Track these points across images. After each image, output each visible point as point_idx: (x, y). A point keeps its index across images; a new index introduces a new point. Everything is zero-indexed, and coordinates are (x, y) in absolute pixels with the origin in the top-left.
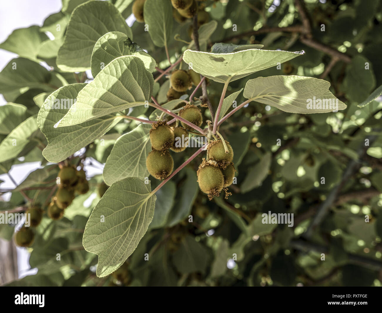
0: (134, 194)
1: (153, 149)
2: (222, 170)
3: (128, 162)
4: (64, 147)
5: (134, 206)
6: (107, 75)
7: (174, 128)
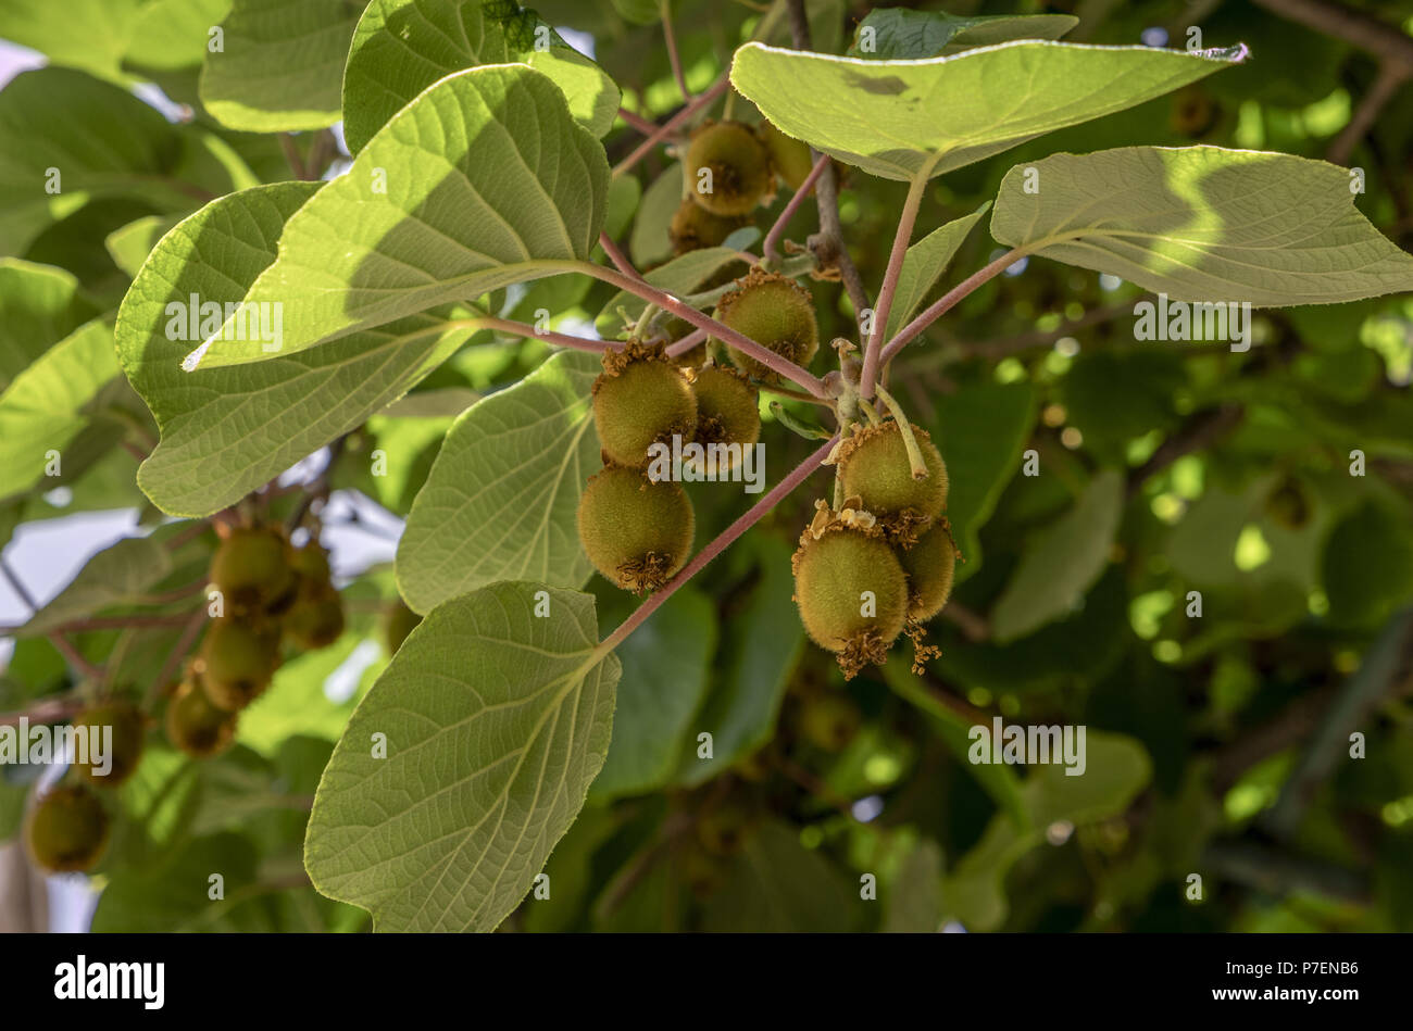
0: (526, 652)
1: (606, 460)
2: (897, 549)
3: (501, 517)
4: (231, 450)
5: (522, 702)
6: (406, 148)
7: (696, 370)
